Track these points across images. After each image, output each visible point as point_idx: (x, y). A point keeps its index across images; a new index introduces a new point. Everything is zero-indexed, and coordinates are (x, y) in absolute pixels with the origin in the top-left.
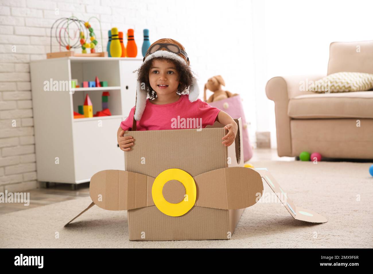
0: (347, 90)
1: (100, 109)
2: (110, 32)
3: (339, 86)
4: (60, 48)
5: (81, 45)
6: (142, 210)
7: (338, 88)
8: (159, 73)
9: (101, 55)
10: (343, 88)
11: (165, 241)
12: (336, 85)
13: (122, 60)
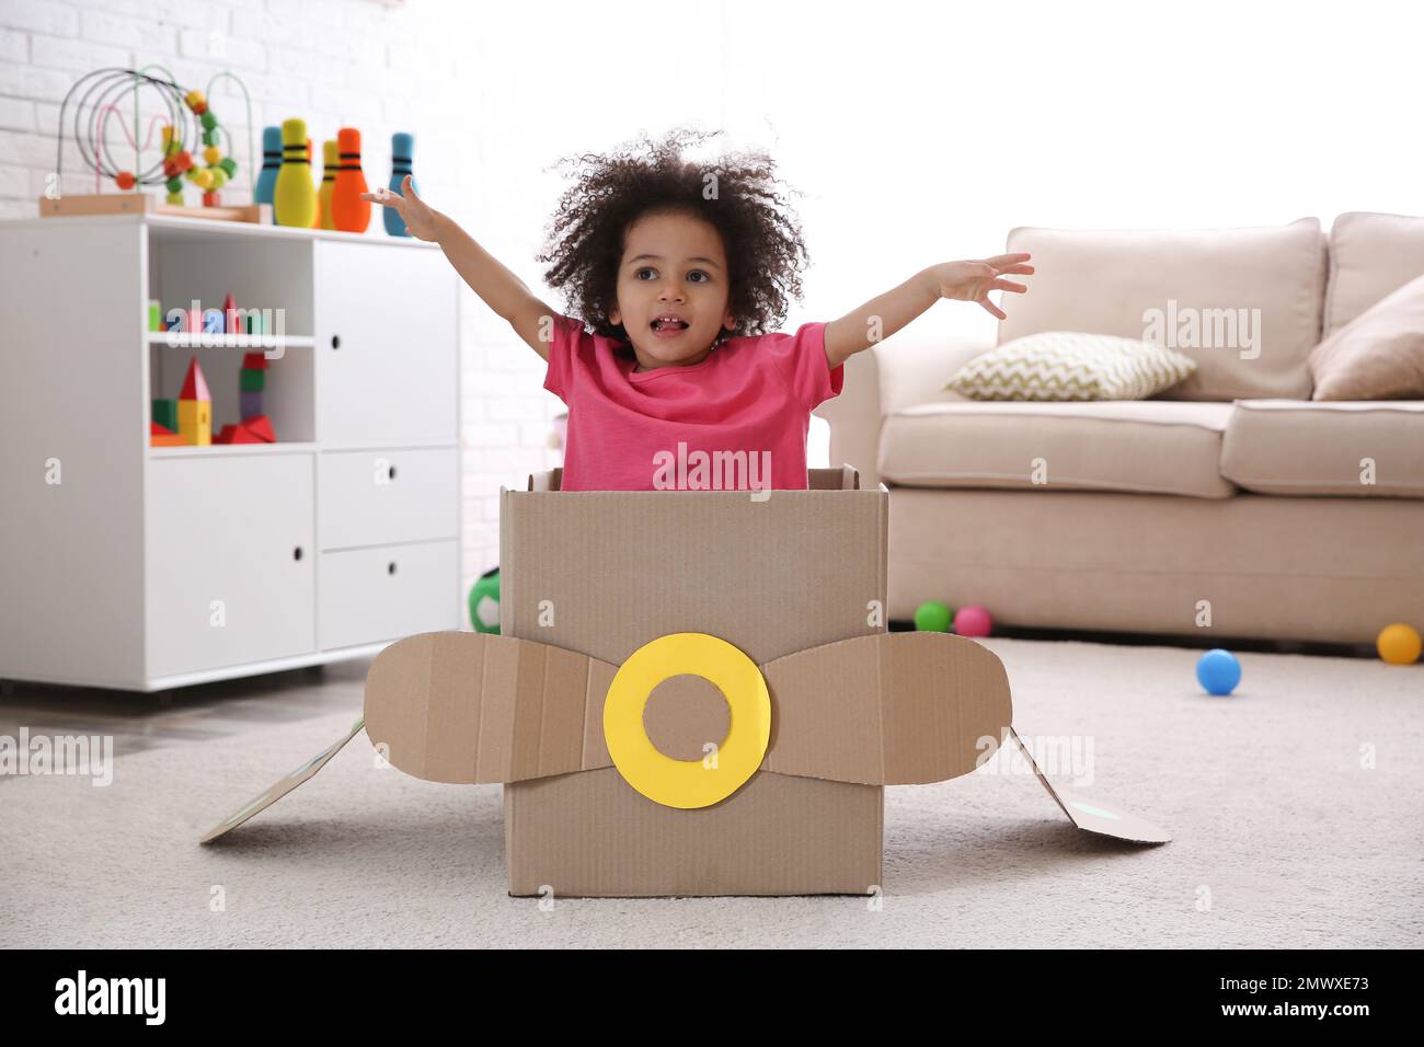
0: (1085, 394)
1: (234, 418)
2: (271, 135)
3: (1056, 378)
4: (98, 185)
5: (165, 179)
6: (563, 782)
7: (1052, 384)
8: (659, 278)
9: (247, 215)
10: (1072, 387)
11: (644, 898)
12: (1045, 375)
13: (323, 239)
